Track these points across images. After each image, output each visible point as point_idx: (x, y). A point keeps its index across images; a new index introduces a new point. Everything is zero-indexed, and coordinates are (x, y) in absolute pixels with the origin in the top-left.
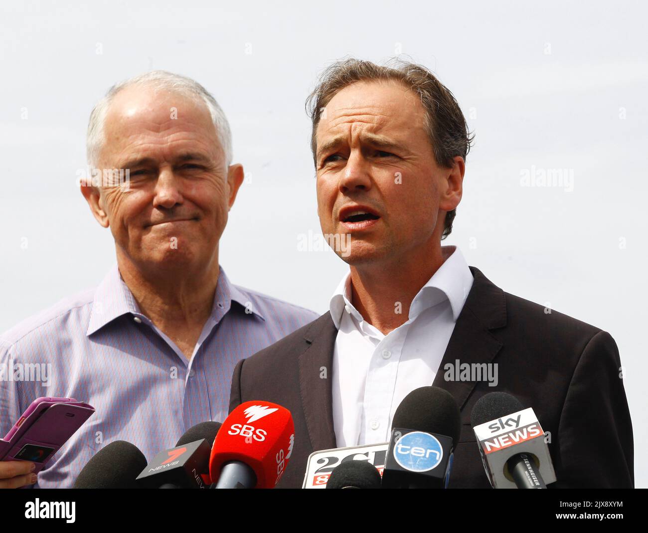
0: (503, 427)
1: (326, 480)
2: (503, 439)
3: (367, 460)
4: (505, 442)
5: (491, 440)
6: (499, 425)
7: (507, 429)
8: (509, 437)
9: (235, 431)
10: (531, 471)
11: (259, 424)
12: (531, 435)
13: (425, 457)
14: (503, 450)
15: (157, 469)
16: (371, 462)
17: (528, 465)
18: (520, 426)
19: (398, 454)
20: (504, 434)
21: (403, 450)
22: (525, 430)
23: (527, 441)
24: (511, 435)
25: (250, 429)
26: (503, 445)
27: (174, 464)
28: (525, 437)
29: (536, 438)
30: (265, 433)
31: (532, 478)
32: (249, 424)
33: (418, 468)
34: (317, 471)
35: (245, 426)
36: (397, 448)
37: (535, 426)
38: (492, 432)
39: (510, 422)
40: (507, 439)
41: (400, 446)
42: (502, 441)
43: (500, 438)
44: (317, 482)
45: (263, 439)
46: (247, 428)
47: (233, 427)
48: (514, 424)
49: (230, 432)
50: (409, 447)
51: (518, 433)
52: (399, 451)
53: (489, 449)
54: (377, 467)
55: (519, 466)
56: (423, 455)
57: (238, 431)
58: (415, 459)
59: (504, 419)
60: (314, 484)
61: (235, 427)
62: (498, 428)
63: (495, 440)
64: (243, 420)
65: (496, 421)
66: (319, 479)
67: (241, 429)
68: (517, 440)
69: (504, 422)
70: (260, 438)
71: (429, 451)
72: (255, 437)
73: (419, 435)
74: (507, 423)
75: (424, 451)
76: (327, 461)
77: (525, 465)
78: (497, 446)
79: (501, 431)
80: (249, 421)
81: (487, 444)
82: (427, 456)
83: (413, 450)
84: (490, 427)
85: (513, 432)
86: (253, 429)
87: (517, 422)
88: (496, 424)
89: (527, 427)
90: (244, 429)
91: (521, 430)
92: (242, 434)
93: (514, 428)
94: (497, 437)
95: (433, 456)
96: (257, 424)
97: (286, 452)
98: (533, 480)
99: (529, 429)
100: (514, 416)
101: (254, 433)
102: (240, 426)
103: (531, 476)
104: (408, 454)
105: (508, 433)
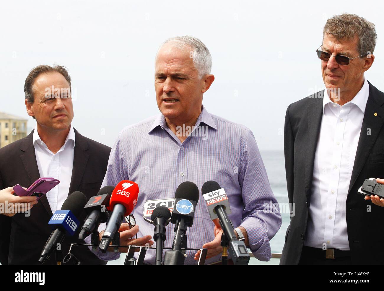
0: (214, 196)
1: (151, 212)
2: (214, 200)
3: (165, 205)
4: (214, 201)
5: (209, 200)
6: (212, 194)
7: (215, 196)
8: (215, 199)
9: (119, 193)
10: (223, 212)
11: (127, 190)
12: (224, 199)
13: (187, 209)
14: (214, 204)
15: (91, 204)
16: (167, 206)
17: (222, 210)
18: (219, 195)
19: (177, 207)
20: (214, 198)
21: (179, 206)
22: (221, 197)
23: (222, 201)
24: (216, 198)
25: (124, 192)
26: (214, 202)
27: (97, 203)
28: (221, 200)
29: (225, 200)
30: (129, 194)
31: (223, 215)
32: (124, 190)
33: (184, 213)
34: (148, 209)
35: (122, 191)
36: (177, 205)
37: (225, 195)
38: (210, 197)
39: (216, 194)
40: (215, 200)
41: (178, 205)
42: (213, 201)
43: (212, 199)
44: (148, 213)
45: (129, 196)
46: (123, 192)
47: (118, 191)
48: (217, 194)
49: (117, 193)
50: (181, 205)
51: (219, 198)
52: (178, 207)
53: (209, 204)
54: (168, 208)
55: (219, 210)
56: (186, 208)
57: (120, 193)
58: (183, 209)
59: (214, 192)
60: (147, 214)
61: (119, 191)
62: (212, 196)
63: (211, 200)
64: (122, 188)
65: (211, 193)
66: (149, 212)
67: (121, 192)
68: (218, 201)
69: (214, 193)
70: (128, 196)
71: (188, 207)
72: (126, 195)
73: (185, 200)
74: (215, 194)
75: (186, 207)
76: (151, 205)
77: (221, 209)
78: (211, 202)
79: (213, 197)
80: (124, 189)
81: (208, 202)
82: (188, 209)
83: (183, 206)
84: (209, 195)
85: (217, 197)
86: (125, 192)
87: (218, 193)
88: (211, 194)
89: (222, 196)
90: (122, 192)
91: (220, 197)
92: (121, 194)
93: (217, 196)
94: (211, 199)
95: (189, 208)
96: (126, 190)
97: (136, 200)
98: (224, 216)
99: (223, 196)
100: (217, 191)
101: (126, 194)
102: (121, 191)
103: (223, 214)
104: (181, 208)
105: (215, 198)
